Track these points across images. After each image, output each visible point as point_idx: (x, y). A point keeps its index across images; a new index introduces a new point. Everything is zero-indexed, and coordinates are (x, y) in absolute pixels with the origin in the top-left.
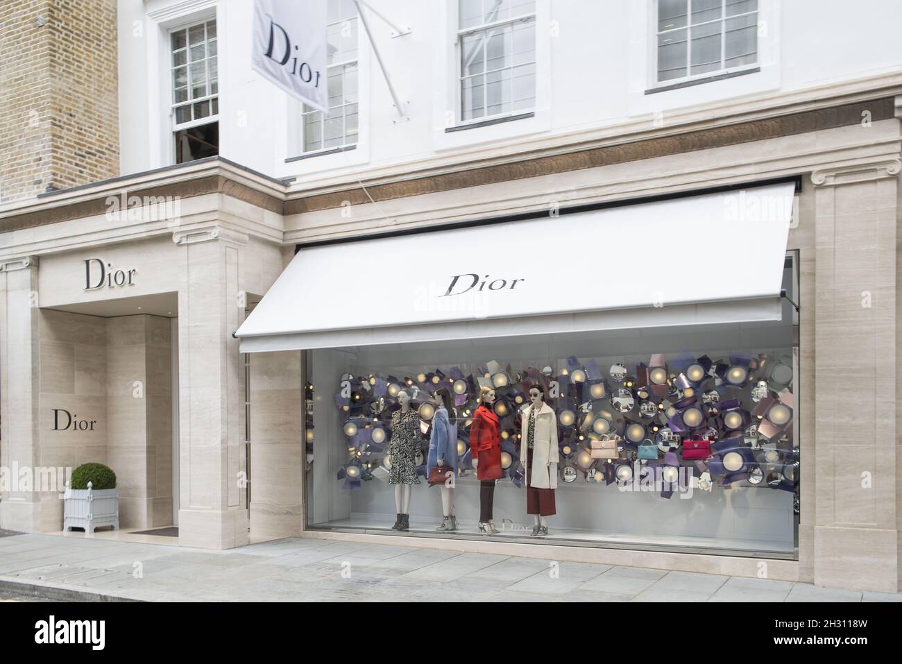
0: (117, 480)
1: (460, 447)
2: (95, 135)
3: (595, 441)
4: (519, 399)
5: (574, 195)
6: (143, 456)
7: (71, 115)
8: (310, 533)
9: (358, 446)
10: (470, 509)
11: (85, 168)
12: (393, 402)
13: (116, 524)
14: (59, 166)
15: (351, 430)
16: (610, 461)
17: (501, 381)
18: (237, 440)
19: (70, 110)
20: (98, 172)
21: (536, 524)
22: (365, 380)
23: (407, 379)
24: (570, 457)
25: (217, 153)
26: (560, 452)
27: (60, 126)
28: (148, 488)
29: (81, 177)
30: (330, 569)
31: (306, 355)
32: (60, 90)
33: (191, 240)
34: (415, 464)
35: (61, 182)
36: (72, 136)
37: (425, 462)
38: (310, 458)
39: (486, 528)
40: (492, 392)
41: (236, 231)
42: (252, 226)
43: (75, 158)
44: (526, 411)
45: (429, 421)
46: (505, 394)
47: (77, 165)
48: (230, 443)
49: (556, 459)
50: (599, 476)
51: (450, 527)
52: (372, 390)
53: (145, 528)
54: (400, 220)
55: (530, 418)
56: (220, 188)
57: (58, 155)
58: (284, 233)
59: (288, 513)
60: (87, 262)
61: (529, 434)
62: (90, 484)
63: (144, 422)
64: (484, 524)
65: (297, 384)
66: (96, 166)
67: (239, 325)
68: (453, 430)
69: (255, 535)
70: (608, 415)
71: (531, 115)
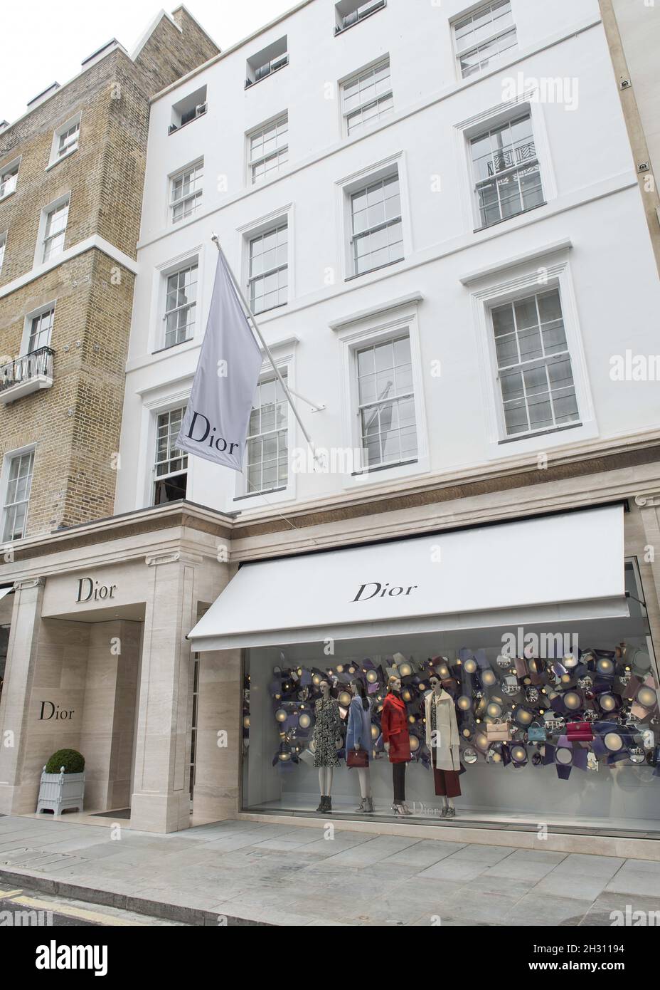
0: (85, 764)
1: (374, 731)
2: (98, 486)
3: (490, 725)
4: (422, 687)
5: (453, 519)
6: (108, 742)
7: (83, 474)
8: (245, 815)
9: (287, 731)
10: (385, 790)
11: (88, 510)
12: (317, 690)
13: (80, 806)
14: (70, 510)
15: (282, 717)
16: (505, 743)
17: (406, 671)
18: (185, 729)
19: (83, 470)
20: (97, 513)
21: (444, 805)
22: (294, 671)
23: (328, 670)
24: (469, 739)
25: (184, 496)
26: (460, 734)
27: (74, 482)
28: (111, 771)
29: (84, 517)
30: (258, 854)
31: (245, 653)
32: (77, 457)
33: (159, 562)
34: (335, 747)
35: (69, 521)
36: (81, 488)
37: (344, 746)
38: (247, 741)
39: (399, 809)
40: (399, 681)
41: (193, 554)
42: (207, 550)
43: (81, 504)
44: (428, 697)
45: (346, 708)
46: (410, 682)
47: (82, 508)
48: (179, 732)
49: (457, 742)
50: (497, 758)
51: (367, 808)
52: (299, 680)
53: (105, 810)
54: (319, 541)
55: (432, 704)
56: (183, 523)
57: (70, 502)
58: (231, 553)
59: (226, 796)
60: (81, 581)
61: (432, 718)
62: (62, 768)
63: (112, 712)
64: (398, 806)
65: (237, 677)
66: (97, 508)
67: (192, 627)
68: (367, 715)
69: (197, 819)
70: (499, 700)
71: (415, 461)
